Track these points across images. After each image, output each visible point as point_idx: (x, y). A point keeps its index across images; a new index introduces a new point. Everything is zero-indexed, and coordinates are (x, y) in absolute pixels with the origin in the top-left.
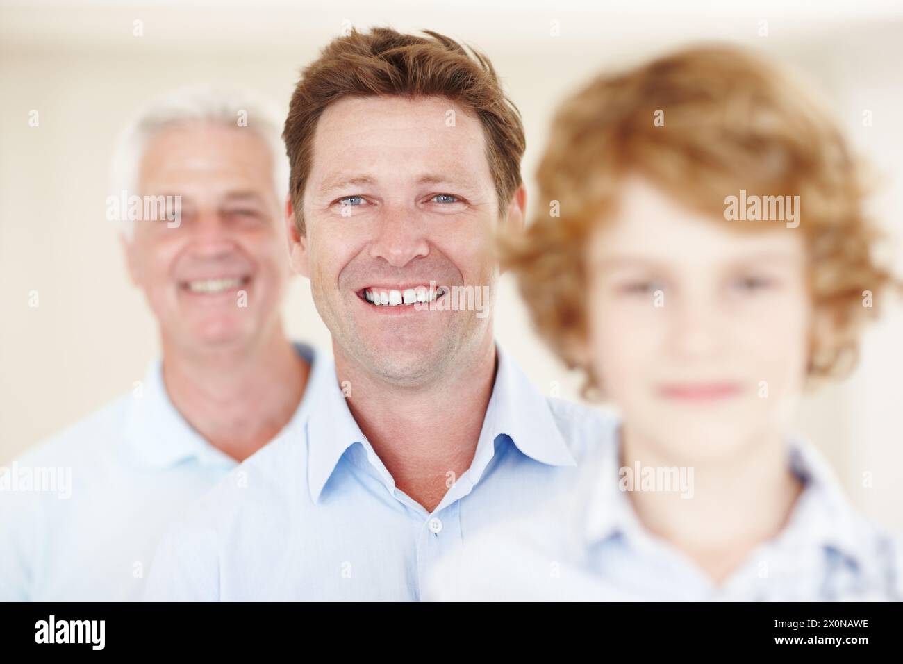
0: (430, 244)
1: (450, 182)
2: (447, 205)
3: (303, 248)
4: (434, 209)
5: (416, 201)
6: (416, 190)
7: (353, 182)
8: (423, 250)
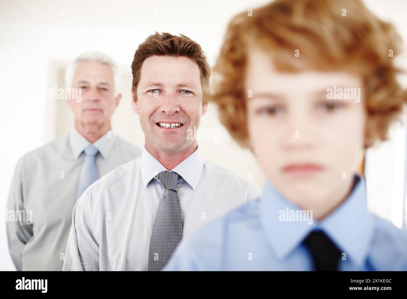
0: (181, 108)
1: (188, 87)
2: (187, 94)
3: (137, 105)
4: (183, 95)
5: (176, 92)
6: (176, 89)
7: (155, 85)
8: (178, 109)
